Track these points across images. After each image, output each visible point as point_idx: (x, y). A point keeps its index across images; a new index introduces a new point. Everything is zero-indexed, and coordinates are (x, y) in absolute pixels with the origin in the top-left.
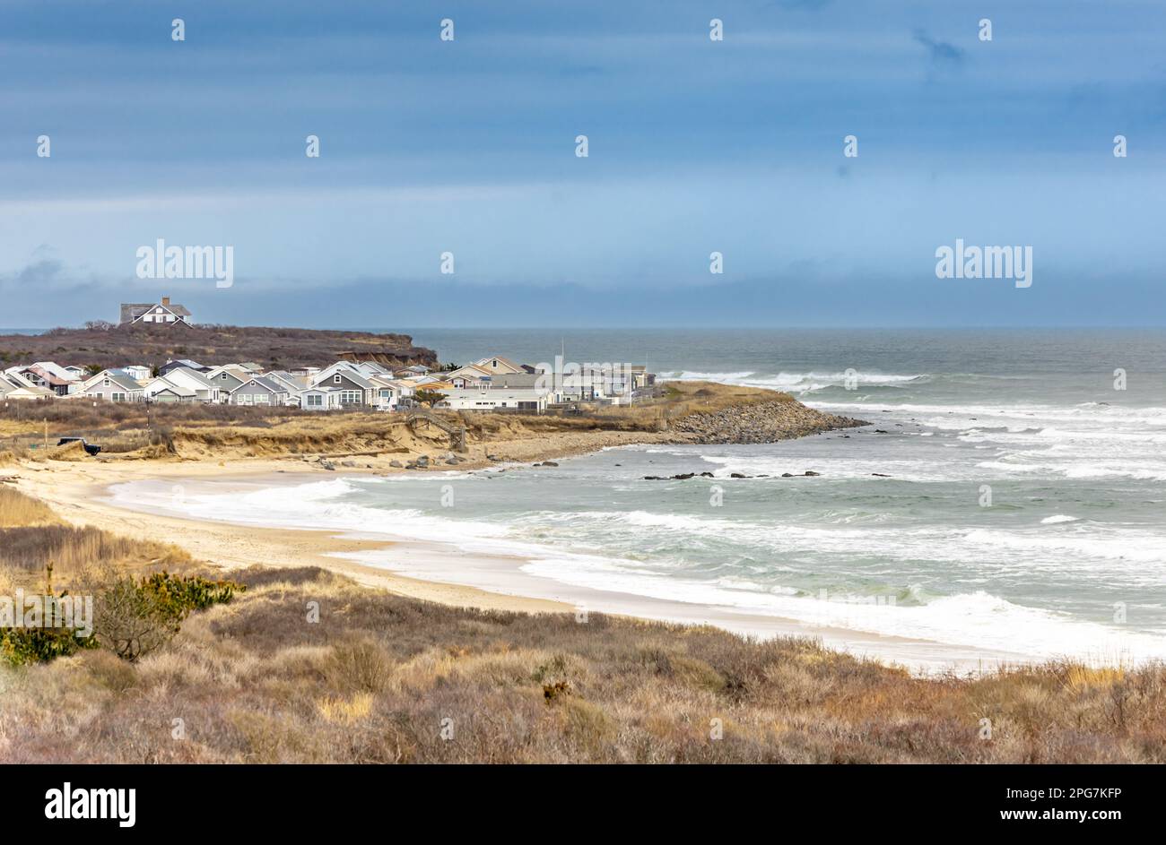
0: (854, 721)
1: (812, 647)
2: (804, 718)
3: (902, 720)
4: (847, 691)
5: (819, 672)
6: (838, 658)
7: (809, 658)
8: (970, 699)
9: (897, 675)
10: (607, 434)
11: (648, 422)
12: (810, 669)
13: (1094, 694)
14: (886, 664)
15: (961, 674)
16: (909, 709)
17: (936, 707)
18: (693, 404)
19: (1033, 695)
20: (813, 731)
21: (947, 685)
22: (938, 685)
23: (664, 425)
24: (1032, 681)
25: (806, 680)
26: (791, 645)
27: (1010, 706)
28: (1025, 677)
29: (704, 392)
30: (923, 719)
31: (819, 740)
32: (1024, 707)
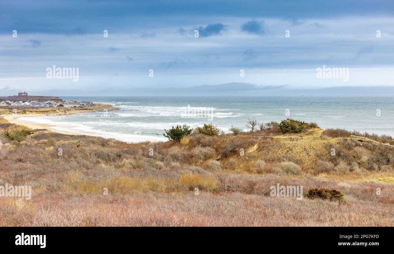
0: (120, 150)
1: (114, 139)
2: (112, 149)
3: (126, 149)
4: (118, 145)
5: (115, 143)
6: (117, 141)
7: (113, 141)
8: (135, 146)
9: (125, 143)
10: (86, 111)
11: (91, 109)
12: (113, 142)
13: (152, 145)
14: (124, 142)
15: (134, 143)
16: (127, 148)
17: (131, 147)
18: (98, 106)
19: (144, 146)
20: (114, 151)
21: (132, 145)
22: (131, 144)
23: (94, 109)
24: (144, 144)
25: (113, 144)
26: (111, 139)
27: (141, 147)
28: (142, 143)
29: (99, 105)
30: (129, 149)
31: (114, 152)
32: (142, 147)
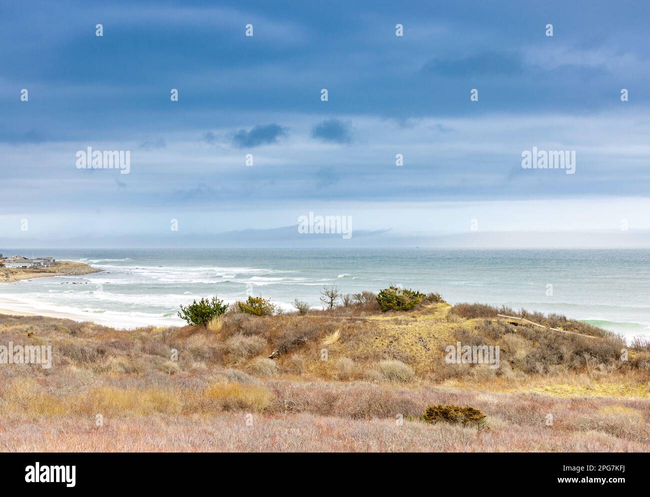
0: (102, 341)
1: (92, 323)
2: (90, 340)
3: (113, 340)
4: (100, 333)
5: (93, 329)
6: (98, 326)
7: (91, 326)
8: (129, 335)
9: (112, 330)
10: (43, 273)
11: (53, 271)
12: (92, 329)
13: (158, 333)
14: (110, 327)
15: (127, 330)
16: (115, 338)
17: (121, 337)
18: (64, 266)
19: (144, 334)
20: (92, 343)
21: (124, 332)
22: (122, 332)
23: (57, 271)
24: (144, 330)
25: (90, 331)
26: (87, 323)
27: (138, 337)
28: (142, 330)
29: (67, 264)
30: (118, 340)
31: (94, 345)
32: (142, 337)
